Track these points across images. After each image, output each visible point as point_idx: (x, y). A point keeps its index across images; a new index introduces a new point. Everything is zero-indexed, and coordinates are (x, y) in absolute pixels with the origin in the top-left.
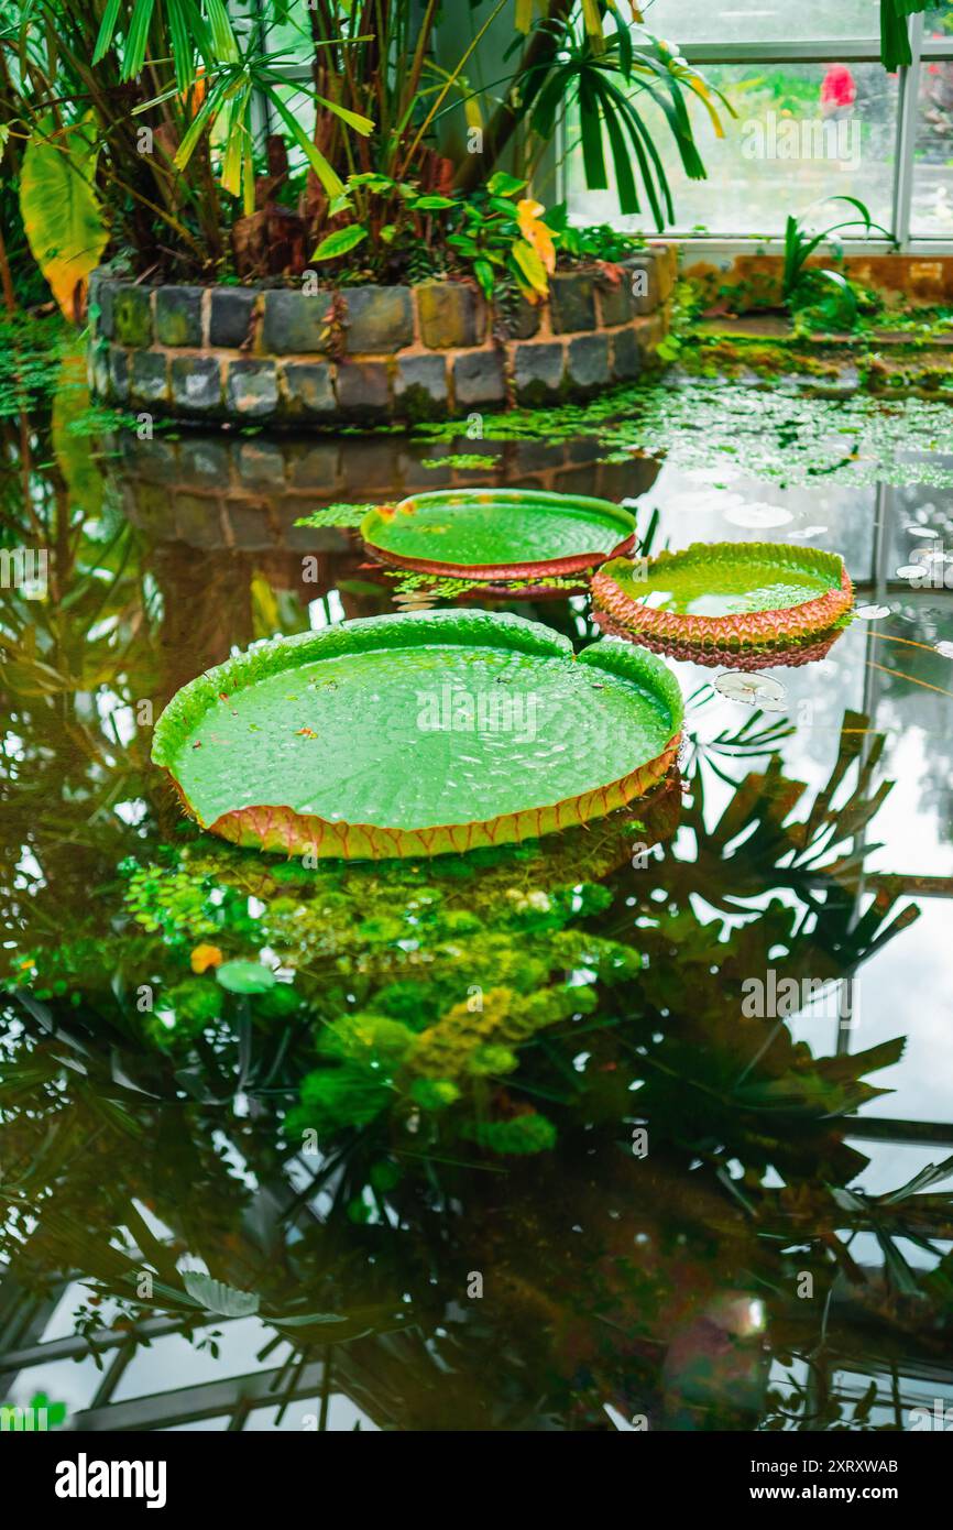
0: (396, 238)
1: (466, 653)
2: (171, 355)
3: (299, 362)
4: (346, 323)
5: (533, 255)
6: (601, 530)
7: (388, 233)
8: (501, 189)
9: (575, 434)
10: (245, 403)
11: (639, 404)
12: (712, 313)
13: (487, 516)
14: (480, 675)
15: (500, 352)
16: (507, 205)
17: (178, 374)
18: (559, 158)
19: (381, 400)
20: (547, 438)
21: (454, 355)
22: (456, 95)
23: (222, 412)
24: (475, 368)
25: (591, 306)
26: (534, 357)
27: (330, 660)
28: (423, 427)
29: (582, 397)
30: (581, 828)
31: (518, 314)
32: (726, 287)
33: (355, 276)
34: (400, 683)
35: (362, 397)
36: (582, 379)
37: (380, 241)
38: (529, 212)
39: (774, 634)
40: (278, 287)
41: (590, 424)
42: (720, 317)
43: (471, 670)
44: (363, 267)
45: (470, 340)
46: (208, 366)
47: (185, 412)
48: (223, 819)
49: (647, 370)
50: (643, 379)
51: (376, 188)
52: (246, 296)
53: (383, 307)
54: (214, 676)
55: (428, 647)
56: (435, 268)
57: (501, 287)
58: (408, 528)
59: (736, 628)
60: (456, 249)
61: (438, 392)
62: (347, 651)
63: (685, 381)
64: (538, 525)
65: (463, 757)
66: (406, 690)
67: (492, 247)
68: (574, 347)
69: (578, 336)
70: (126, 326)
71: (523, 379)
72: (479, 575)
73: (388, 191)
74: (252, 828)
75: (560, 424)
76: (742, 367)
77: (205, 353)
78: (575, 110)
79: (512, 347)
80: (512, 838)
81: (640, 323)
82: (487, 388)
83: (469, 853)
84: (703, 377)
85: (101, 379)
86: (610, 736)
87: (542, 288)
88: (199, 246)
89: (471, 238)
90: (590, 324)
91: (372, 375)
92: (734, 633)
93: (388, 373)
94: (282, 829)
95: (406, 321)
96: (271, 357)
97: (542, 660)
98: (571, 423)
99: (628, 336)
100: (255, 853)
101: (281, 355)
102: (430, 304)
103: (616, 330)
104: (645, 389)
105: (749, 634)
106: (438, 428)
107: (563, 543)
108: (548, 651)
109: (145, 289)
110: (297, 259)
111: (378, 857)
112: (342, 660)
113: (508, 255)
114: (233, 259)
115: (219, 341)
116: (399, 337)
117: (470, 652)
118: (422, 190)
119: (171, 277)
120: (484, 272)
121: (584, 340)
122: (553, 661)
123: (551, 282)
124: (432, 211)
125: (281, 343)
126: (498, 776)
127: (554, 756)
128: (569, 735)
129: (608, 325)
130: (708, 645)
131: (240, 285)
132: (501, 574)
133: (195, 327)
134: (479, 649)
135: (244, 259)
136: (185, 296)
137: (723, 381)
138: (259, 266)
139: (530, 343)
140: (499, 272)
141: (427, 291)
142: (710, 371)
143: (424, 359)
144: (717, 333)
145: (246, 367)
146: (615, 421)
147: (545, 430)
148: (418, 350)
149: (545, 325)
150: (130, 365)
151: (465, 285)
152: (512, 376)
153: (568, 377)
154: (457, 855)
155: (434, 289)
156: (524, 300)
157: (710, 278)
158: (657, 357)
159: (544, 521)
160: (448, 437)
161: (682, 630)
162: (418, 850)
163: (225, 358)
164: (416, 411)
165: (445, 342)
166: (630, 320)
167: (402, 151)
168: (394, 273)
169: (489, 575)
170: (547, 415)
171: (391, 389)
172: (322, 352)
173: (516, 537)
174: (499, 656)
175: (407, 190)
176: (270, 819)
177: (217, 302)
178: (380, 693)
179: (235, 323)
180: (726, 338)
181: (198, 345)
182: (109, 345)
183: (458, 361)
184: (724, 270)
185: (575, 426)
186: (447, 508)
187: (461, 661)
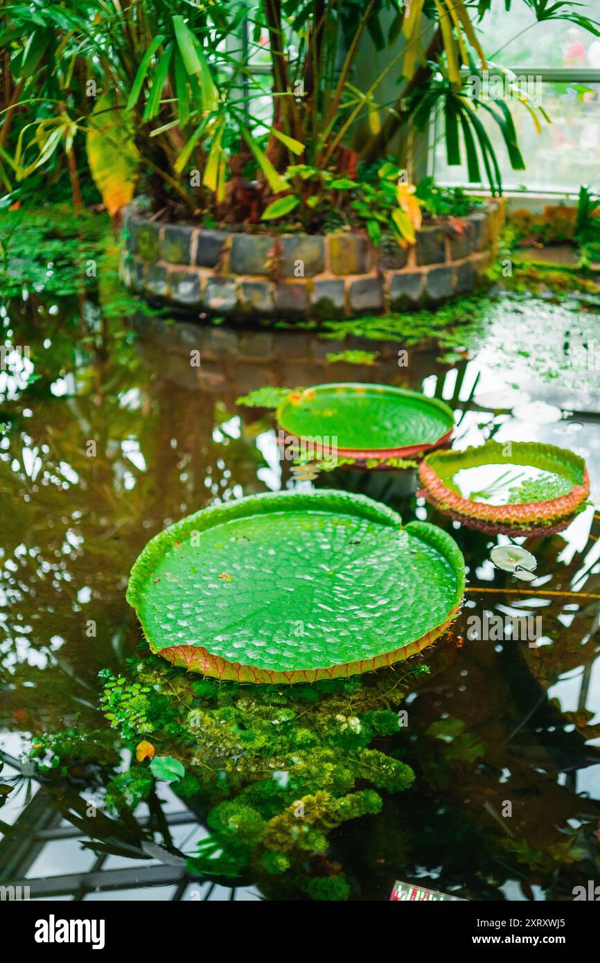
0: (318, 205)
1: (334, 518)
2: (171, 269)
3: (251, 280)
4: (282, 258)
5: (406, 218)
6: (432, 420)
7: (312, 202)
8: (388, 174)
9: (425, 336)
10: (216, 302)
11: (470, 312)
12: (526, 242)
13: (360, 403)
14: (340, 537)
15: (381, 278)
16: (390, 185)
17: (175, 281)
18: (431, 142)
19: (301, 305)
20: (406, 338)
21: (350, 280)
22: (365, 108)
23: (200, 307)
24: (364, 288)
25: (443, 248)
26: (403, 281)
27: (247, 518)
28: (328, 324)
29: (433, 306)
30: (389, 667)
31: (394, 255)
32: (537, 226)
33: (290, 227)
34: (288, 540)
35: (290, 303)
36: (434, 294)
37: (307, 207)
38: (405, 190)
39: (534, 517)
40: (240, 231)
41: (437, 328)
42: (532, 246)
43: (334, 533)
44: (296, 221)
45: (362, 270)
46: (193, 278)
47: (177, 304)
48: (165, 650)
49: (478, 285)
50: (476, 291)
51: (305, 175)
52: (219, 236)
53: (306, 248)
54: (172, 531)
55: (309, 512)
56: (342, 223)
57: (384, 237)
58: (307, 410)
59: (508, 513)
60: (356, 211)
61: (339, 302)
62: (258, 512)
63: (503, 293)
64: (393, 412)
65: (320, 605)
66: (291, 546)
67: (380, 210)
68: (431, 275)
69: (433, 267)
70: (144, 247)
71: (395, 295)
72: (349, 455)
73: (313, 176)
74: (182, 658)
75: (417, 327)
76: (542, 286)
77: (192, 270)
78: (442, 117)
79: (389, 275)
80: (344, 675)
81: (477, 257)
82: (371, 300)
83: (316, 683)
84: (516, 291)
85: (127, 276)
86: (417, 594)
87: (411, 239)
88: (192, 201)
89: (366, 203)
90: (442, 260)
91: (297, 291)
92: (508, 516)
93: (307, 290)
94: (200, 661)
95: (321, 257)
96: (232, 276)
97: (381, 528)
98: (423, 326)
99: (467, 266)
100: (182, 671)
101: (240, 274)
102: (337, 248)
103: (459, 263)
104: (476, 299)
105: (518, 517)
106: (336, 326)
107: (407, 428)
108: (386, 522)
109: (157, 225)
110: (254, 214)
111: (258, 682)
112: (254, 519)
113: (389, 216)
114: (213, 210)
115: (203, 263)
116: (314, 268)
117: (336, 518)
118: (337, 174)
119: (173, 219)
120: (373, 228)
121: (438, 271)
122: (388, 529)
123: (418, 235)
124: (341, 190)
125: (240, 267)
126: (340, 623)
127: (379, 607)
128: (391, 591)
129: (454, 259)
130: (490, 522)
131: (217, 228)
132: (362, 455)
133: (186, 253)
134: (341, 515)
135: (220, 211)
136: (180, 233)
137: (529, 294)
138: (229, 217)
139: (402, 272)
140: (383, 226)
141: (336, 238)
142: (521, 287)
143: (331, 282)
144: (529, 260)
145: (218, 280)
146: (452, 326)
147: (406, 332)
148: (327, 276)
149: (412, 260)
150: (145, 270)
151: (360, 236)
152: (387, 293)
153: (425, 293)
154: (308, 684)
155: (341, 239)
156: (398, 246)
157: (527, 219)
158: (485, 277)
159: (396, 410)
160: (342, 335)
161: (474, 510)
162: (284, 681)
163: (205, 274)
164: (325, 312)
165: (346, 271)
166: (468, 254)
167: (325, 151)
168: (315, 225)
169: (356, 455)
170: (409, 319)
171: (308, 299)
172: (265, 274)
173: (377, 424)
174: (354, 521)
175: (326, 176)
176: (193, 654)
177: (202, 240)
178: (276, 547)
179: (211, 254)
180: (534, 265)
181: (187, 263)
182: (133, 257)
183: (354, 284)
184: (537, 216)
185: (424, 329)
186: (335, 396)
187: (329, 525)
